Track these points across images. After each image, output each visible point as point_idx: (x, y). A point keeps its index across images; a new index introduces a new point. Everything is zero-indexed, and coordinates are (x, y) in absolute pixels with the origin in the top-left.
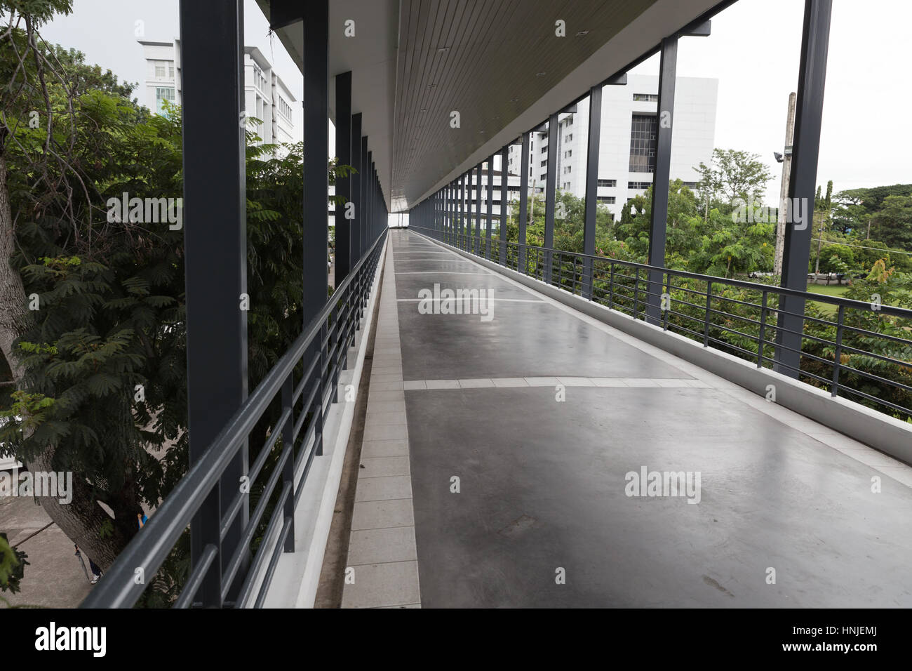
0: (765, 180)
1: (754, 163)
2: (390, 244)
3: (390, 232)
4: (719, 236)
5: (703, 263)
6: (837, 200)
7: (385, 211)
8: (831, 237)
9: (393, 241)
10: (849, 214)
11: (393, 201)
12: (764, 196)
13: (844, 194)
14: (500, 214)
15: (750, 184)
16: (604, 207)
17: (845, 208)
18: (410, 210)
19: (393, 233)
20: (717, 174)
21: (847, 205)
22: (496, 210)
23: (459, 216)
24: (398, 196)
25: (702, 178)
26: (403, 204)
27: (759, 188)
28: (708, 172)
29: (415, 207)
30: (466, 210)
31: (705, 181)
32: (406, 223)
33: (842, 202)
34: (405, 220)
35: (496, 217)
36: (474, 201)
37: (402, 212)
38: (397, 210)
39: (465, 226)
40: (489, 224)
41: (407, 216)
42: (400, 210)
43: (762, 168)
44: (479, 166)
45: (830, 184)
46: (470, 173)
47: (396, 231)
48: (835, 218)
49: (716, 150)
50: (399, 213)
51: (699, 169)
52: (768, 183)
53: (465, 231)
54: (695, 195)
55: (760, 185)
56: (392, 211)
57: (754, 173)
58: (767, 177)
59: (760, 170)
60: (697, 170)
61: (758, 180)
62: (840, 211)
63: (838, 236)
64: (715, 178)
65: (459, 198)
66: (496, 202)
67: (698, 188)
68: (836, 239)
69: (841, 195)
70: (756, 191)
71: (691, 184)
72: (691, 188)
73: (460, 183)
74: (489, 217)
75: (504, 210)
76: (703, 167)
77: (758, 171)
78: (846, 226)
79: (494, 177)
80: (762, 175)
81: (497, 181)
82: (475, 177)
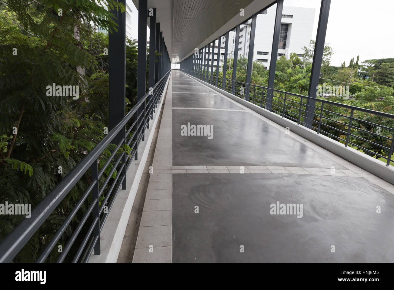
0: (331, 54)
1: (327, 47)
2: (171, 76)
3: (172, 71)
4: (297, 77)
5: (291, 87)
6: (363, 64)
7: (170, 63)
8: (356, 80)
9: (173, 75)
10: (367, 70)
11: (173, 59)
12: (330, 61)
13: (366, 62)
14: (216, 65)
15: (325, 56)
16: (262, 64)
17: (366, 67)
18: (181, 62)
19: (173, 72)
20: (311, 51)
21: (368, 66)
22: (215, 63)
23: (200, 65)
24: (175, 56)
25: (305, 52)
26: (178, 59)
27: (328, 58)
28: (307, 50)
29: (182, 61)
30: (203, 63)
31: (306, 54)
32: (179, 68)
33: (365, 65)
34: (178, 66)
35: (215, 66)
36: (207, 59)
37: (177, 63)
38: (175, 62)
39: (203, 70)
40: (212, 69)
41: (179, 65)
42: (176, 62)
43: (330, 49)
44: (209, 44)
45: (358, 57)
46: (206, 47)
47: (174, 71)
48: (361, 72)
49: (311, 40)
50: (176, 63)
51: (304, 49)
52: (332, 56)
53: (203, 72)
54: (301, 60)
55: (329, 56)
56: (173, 63)
57: (327, 51)
58: (332, 53)
59: (329, 50)
60: (303, 49)
61: (328, 54)
62: (364, 69)
63: (360, 80)
64: (311, 53)
65: (201, 58)
66: (215, 60)
67: (303, 57)
68: (359, 80)
69: (365, 62)
70: (327, 59)
71: (300, 55)
72: (300, 57)
73: (201, 51)
74: (212, 66)
75: (218, 63)
76: (305, 47)
77: (328, 51)
78: (366, 75)
79: (215, 49)
80: (330, 52)
81: (216, 51)
82: (207, 49)
